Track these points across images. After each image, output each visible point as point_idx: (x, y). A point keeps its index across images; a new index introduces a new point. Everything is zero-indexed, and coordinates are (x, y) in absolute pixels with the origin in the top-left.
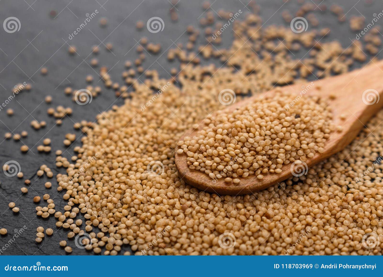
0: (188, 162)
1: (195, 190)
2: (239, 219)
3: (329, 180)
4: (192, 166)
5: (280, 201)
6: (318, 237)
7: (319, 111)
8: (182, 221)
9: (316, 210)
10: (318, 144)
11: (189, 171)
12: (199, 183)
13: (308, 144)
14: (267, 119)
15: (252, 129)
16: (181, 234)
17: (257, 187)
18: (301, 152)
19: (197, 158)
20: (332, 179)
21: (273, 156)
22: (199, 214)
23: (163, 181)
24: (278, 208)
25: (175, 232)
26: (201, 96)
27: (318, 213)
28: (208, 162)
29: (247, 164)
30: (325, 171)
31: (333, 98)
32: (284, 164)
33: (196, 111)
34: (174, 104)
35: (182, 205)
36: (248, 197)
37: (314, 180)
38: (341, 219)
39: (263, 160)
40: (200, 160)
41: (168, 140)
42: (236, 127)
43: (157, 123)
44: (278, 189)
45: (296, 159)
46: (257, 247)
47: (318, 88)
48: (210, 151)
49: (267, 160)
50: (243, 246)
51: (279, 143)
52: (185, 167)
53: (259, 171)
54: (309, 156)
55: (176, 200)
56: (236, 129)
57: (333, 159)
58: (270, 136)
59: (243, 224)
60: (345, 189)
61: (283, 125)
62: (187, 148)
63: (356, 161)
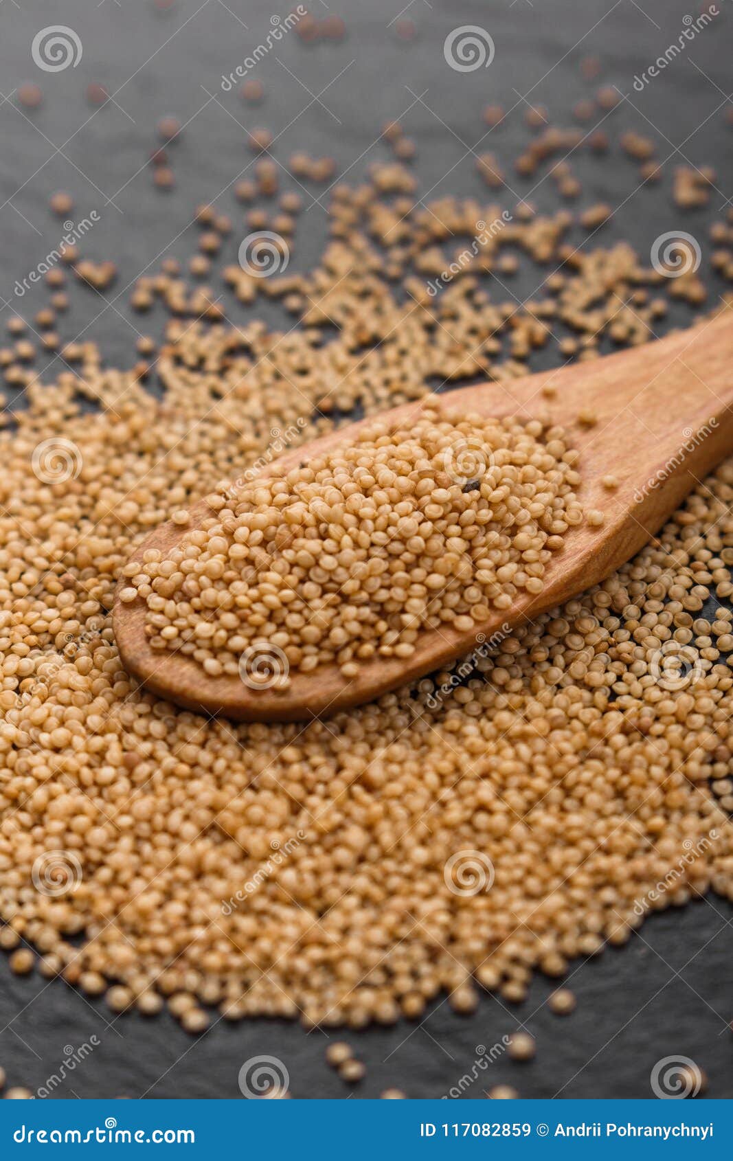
0: (148, 628)
1: (165, 707)
2: (285, 794)
3: (556, 673)
4: (158, 638)
5: (410, 738)
6: (509, 844)
7: (540, 467)
8: (123, 802)
9: (508, 765)
10: (527, 568)
11: (149, 654)
12: (175, 689)
13: (497, 567)
14: (380, 495)
15: (334, 529)
16: (116, 839)
17: (340, 698)
18: (473, 593)
19: (172, 615)
20: (567, 667)
21: (391, 607)
22: (173, 781)
23: (79, 681)
24: (400, 758)
25: (98, 835)
26: (214, 421)
27: (513, 773)
28: (204, 628)
29: (312, 631)
30: (552, 642)
31: (587, 425)
32: (422, 629)
33: (197, 467)
34: (135, 445)
35: (125, 754)
36: (318, 726)
37: (514, 672)
38: (580, 790)
39: (362, 618)
40: (181, 622)
41: (107, 555)
42: (288, 522)
43: (81, 505)
44: (411, 701)
45: (458, 614)
46: (328, 878)
47: (548, 395)
48: (210, 594)
49: (373, 618)
50: (289, 876)
51: (410, 567)
52: (140, 642)
53: (348, 653)
54: (496, 603)
55: (112, 737)
56: (289, 527)
57: (575, 608)
58: (385, 547)
59: (296, 808)
60: (601, 697)
61: (424, 514)
62: (150, 584)
63: (643, 612)
